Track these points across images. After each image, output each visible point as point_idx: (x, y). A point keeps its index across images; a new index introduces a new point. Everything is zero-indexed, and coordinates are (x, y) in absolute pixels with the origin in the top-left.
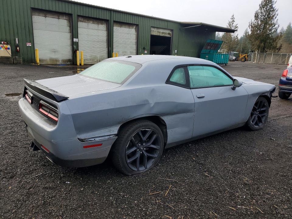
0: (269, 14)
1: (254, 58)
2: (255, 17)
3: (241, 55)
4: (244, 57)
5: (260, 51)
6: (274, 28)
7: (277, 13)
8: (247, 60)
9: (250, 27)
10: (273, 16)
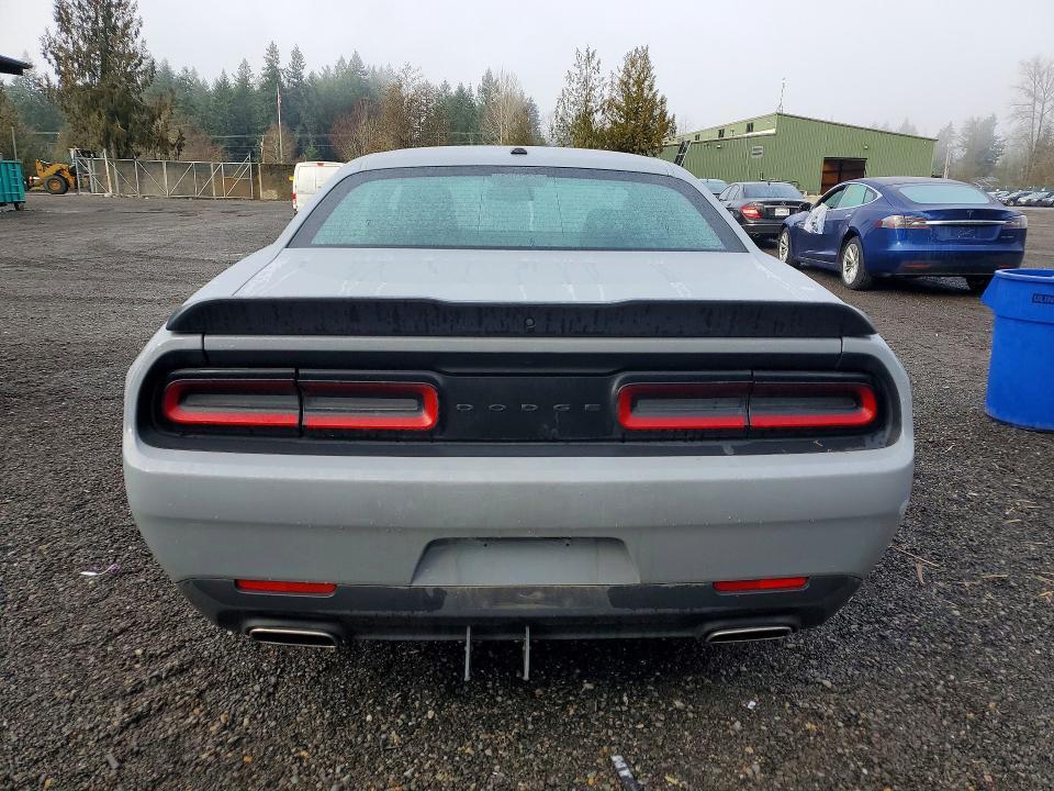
0: (110, 15)
1: (101, 179)
2: (59, 19)
3: (44, 165)
4: (58, 173)
5: (112, 152)
6: (139, 69)
7: (136, 16)
8: (73, 185)
9: (51, 56)
10: (127, 26)
